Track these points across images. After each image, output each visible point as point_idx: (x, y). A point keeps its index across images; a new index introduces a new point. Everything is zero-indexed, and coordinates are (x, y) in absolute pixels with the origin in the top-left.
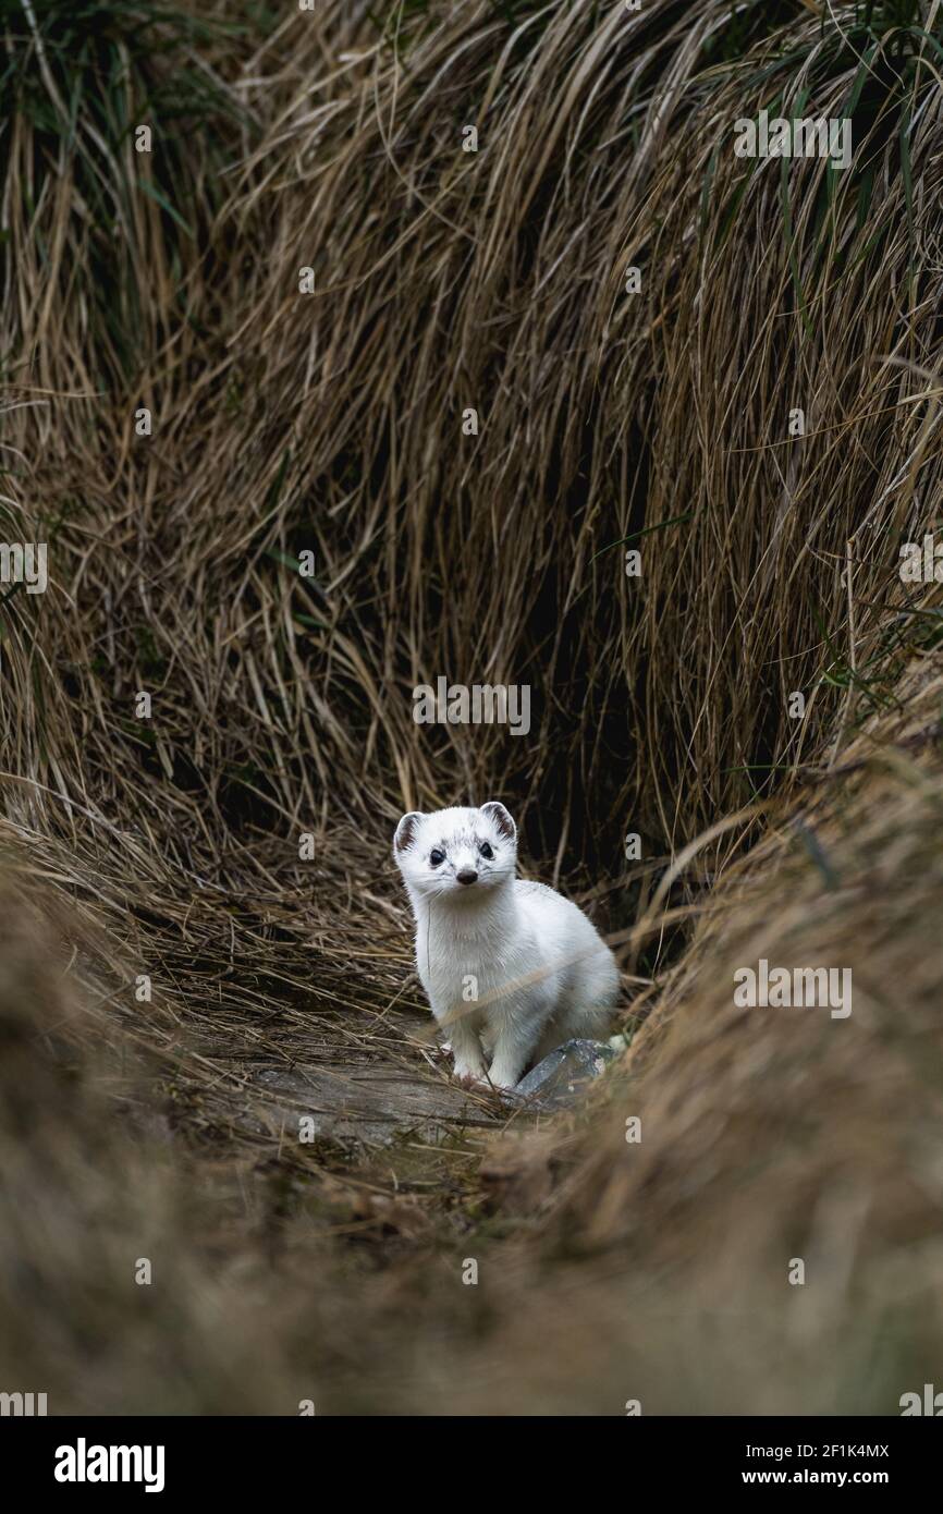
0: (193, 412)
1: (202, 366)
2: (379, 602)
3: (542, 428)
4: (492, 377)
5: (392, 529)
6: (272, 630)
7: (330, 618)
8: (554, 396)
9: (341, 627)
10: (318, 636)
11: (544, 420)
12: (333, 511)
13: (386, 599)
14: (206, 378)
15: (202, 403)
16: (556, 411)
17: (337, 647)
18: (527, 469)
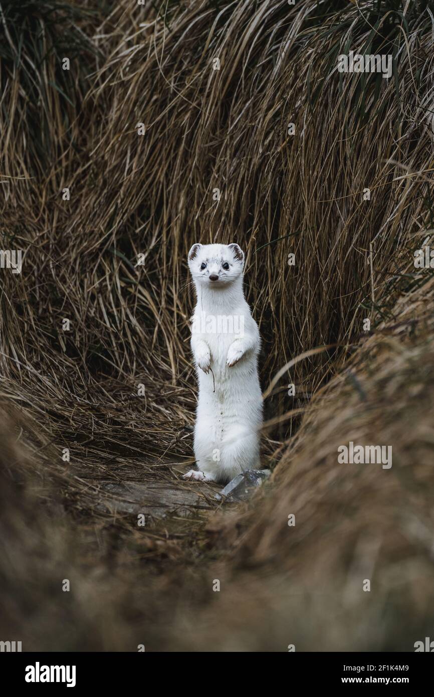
0: (74, 185)
1: (78, 165)
2: (159, 272)
3: (232, 193)
4: (209, 169)
5: (165, 239)
6: (110, 285)
7: (136, 279)
8: (238, 178)
9: (142, 283)
10: (131, 287)
11: (233, 189)
12: (138, 231)
13: (162, 270)
14: (80, 170)
15: (78, 182)
16: (238, 185)
17: (140, 292)
18: (225, 211)
